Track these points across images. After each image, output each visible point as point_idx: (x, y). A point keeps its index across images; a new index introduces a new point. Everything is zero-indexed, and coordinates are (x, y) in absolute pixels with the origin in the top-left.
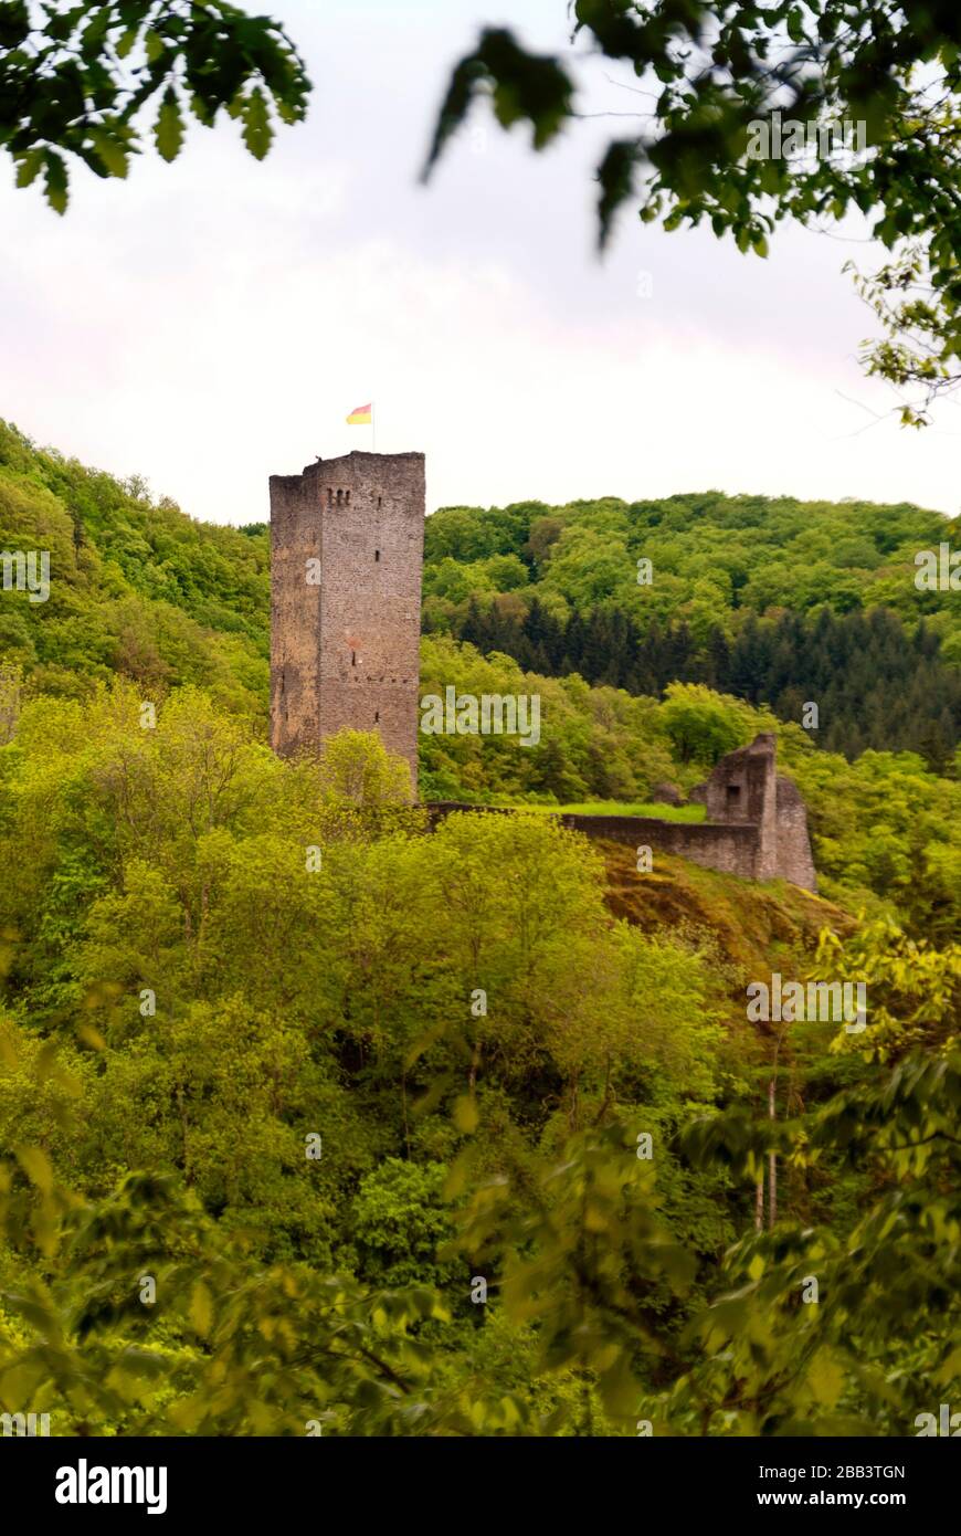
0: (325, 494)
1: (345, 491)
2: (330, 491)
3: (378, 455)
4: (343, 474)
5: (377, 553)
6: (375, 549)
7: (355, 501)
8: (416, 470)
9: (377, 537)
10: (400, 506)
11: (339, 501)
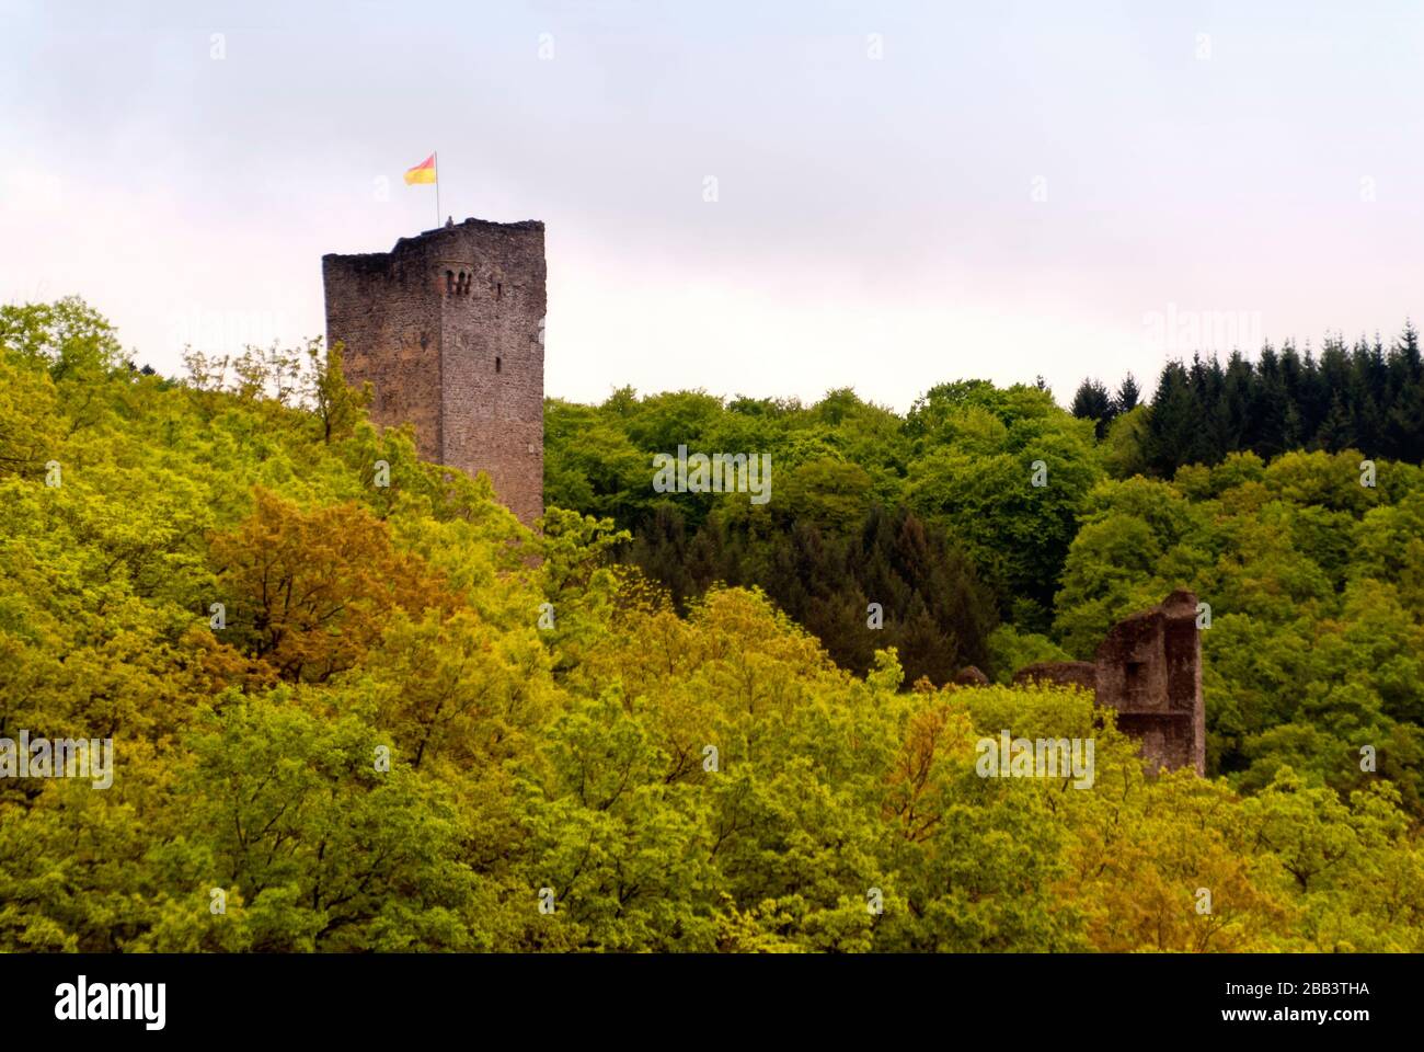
0: (443, 278)
1: (467, 273)
2: (450, 274)
3: (495, 224)
4: (465, 249)
5: (498, 360)
6: (495, 354)
7: (476, 289)
8: (535, 246)
9: (498, 339)
10: (521, 296)
11: (459, 289)
